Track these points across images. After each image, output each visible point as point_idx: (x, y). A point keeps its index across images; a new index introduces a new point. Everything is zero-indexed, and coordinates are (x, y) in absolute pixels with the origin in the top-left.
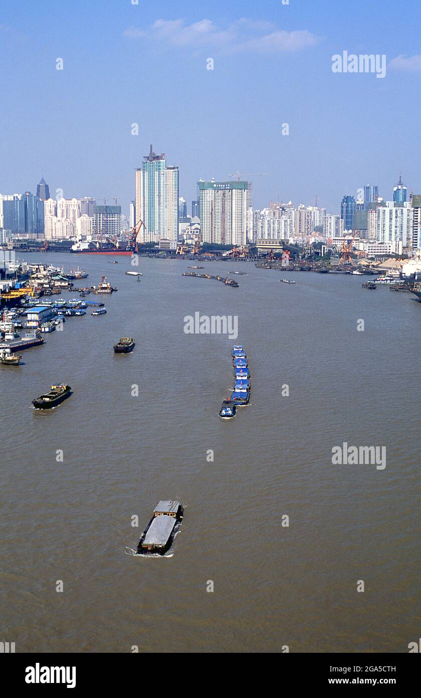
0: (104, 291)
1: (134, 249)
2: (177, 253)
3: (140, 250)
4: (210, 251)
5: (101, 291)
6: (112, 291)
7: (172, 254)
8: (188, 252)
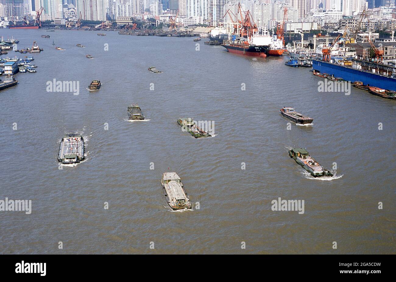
0: (35, 51)
1: (39, 24)
2: (66, 27)
3: (43, 25)
4: (88, 25)
5: (34, 51)
6: (40, 50)
7: (63, 27)
8: (74, 26)
